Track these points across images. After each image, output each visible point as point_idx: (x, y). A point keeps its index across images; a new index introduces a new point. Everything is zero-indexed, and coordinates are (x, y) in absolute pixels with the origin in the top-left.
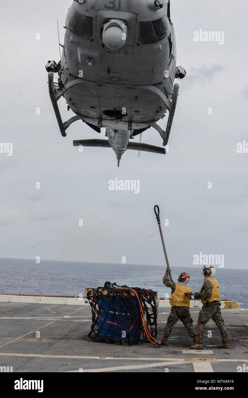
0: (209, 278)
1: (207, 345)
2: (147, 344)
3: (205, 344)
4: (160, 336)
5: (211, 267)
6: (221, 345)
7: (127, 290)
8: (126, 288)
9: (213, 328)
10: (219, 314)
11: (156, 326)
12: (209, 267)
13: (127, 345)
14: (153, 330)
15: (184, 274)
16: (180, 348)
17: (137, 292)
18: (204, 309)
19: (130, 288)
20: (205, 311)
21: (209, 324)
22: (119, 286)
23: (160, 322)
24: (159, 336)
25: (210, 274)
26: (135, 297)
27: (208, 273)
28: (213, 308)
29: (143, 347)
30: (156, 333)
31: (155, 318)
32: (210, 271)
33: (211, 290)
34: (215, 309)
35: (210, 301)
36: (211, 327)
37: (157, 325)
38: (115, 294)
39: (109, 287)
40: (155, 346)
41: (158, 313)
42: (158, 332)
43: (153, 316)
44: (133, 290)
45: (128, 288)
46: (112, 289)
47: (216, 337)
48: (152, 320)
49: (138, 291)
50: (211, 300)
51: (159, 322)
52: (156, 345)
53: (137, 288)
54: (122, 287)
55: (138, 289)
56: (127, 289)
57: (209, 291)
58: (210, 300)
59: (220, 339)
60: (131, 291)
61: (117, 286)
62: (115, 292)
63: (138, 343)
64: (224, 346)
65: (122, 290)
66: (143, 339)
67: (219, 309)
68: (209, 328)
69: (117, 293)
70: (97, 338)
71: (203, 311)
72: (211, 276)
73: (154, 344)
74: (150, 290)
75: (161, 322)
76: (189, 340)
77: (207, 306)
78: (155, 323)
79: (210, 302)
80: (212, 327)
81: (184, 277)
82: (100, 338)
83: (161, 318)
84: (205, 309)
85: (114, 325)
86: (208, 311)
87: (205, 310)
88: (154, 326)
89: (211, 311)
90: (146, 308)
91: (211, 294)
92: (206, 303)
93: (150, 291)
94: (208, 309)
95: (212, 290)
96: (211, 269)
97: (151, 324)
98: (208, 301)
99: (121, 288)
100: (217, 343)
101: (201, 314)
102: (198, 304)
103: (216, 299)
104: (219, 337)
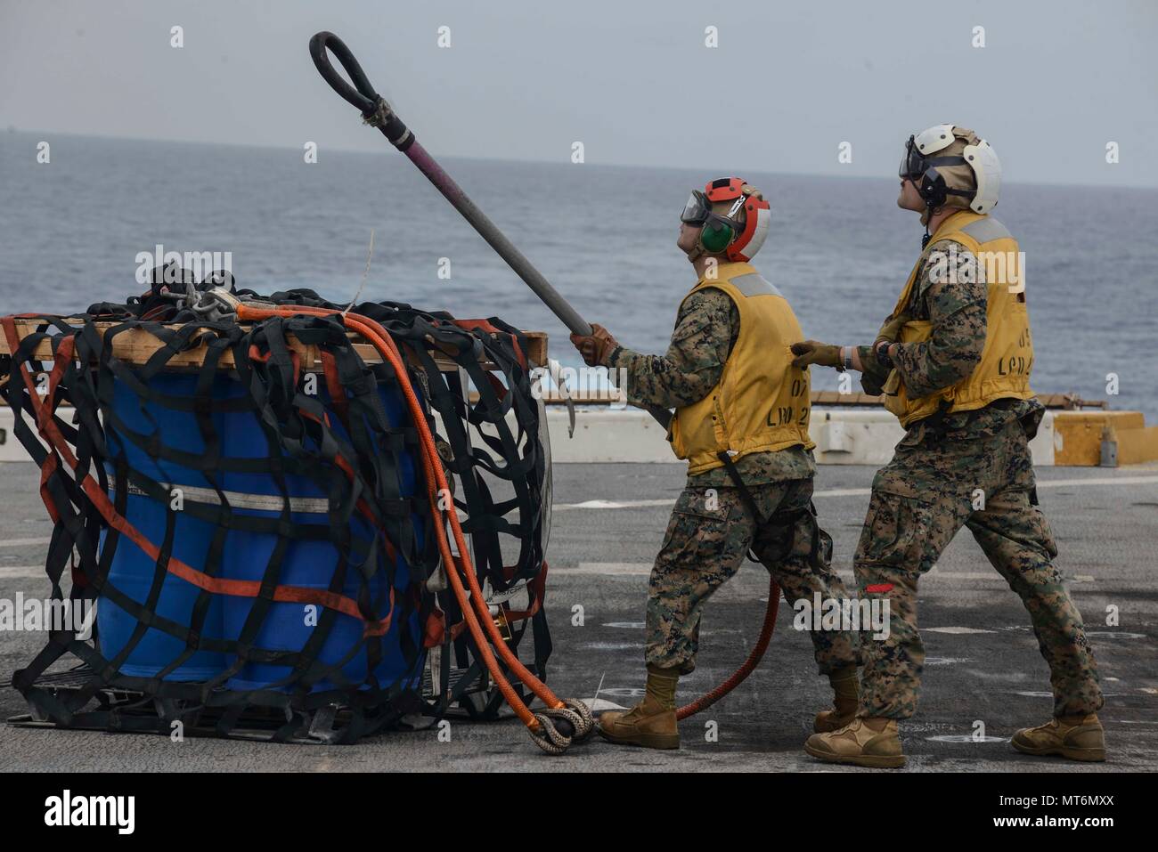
0: (964, 230)
1: (931, 734)
2: (479, 730)
3: (917, 728)
4: (570, 668)
5: (962, 140)
6: (1041, 737)
7: (319, 323)
8: (309, 311)
9: (971, 611)
10: (1025, 499)
11: (537, 591)
12: (950, 139)
13: (325, 742)
14: (518, 624)
15: (723, 193)
16: (725, 755)
17: (397, 339)
18: (909, 462)
19: (344, 307)
20: (922, 480)
21: (942, 584)
22: (255, 297)
23: (569, 565)
24: (561, 668)
25: (971, 195)
26: (383, 371)
27: (951, 191)
28: (979, 457)
29: (445, 756)
30: (544, 647)
31: (531, 534)
32: (961, 170)
33: (978, 322)
34: (996, 461)
35: (958, 407)
36: (960, 605)
37: (549, 595)
38: (230, 358)
39: (180, 303)
40: (549, 740)
41: (555, 508)
42: (558, 642)
43: (513, 516)
44: (365, 325)
45: (328, 305)
46: (204, 315)
47: (996, 676)
48: (510, 549)
49: (401, 332)
50: (968, 400)
51: (559, 566)
52: (552, 730)
53: (393, 305)
54: (276, 299)
55: (396, 317)
56: (322, 313)
57: (962, 331)
58: (963, 396)
59: (1032, 694)
60: (352, 329)
61: (244, 292)
62: (226, 341)
63: (409, 728)
64: (1070, 742)
65: (285, 329)
66: (449, 696)
67: (1019, 464)
68: (940, 609)
69: (239, 345)
70: (95, 702)
71: (897, 474)
72: (974, 206)
73: (541, 723)
74: (494, 321)
75: (576, 566)
76: (790, 697)
77: (929, 443)
78: (532, 567)
79: (961, 408)
80: (966, 600)
81: (732, 212)
82: (113, 701)
83: (572, 541)
84: (920, 464)
85: (221, 595)
86: (938, 474)
87: (918, 472)
88: (519, 599)
89: (960, 478)
90: (463, 460)
91: (974, 357)
92: (927, 421)
93: (494, 332)
94: (939, 466)
95: (984, 321)
96: (968, 151)
97: (501, 580)
98: (945, 405)
99: (273, 309)
100: (1008, 718)
101: (889, 495)
102: (852, 438)
103: (1004, 389)
104: (1021, 676)
